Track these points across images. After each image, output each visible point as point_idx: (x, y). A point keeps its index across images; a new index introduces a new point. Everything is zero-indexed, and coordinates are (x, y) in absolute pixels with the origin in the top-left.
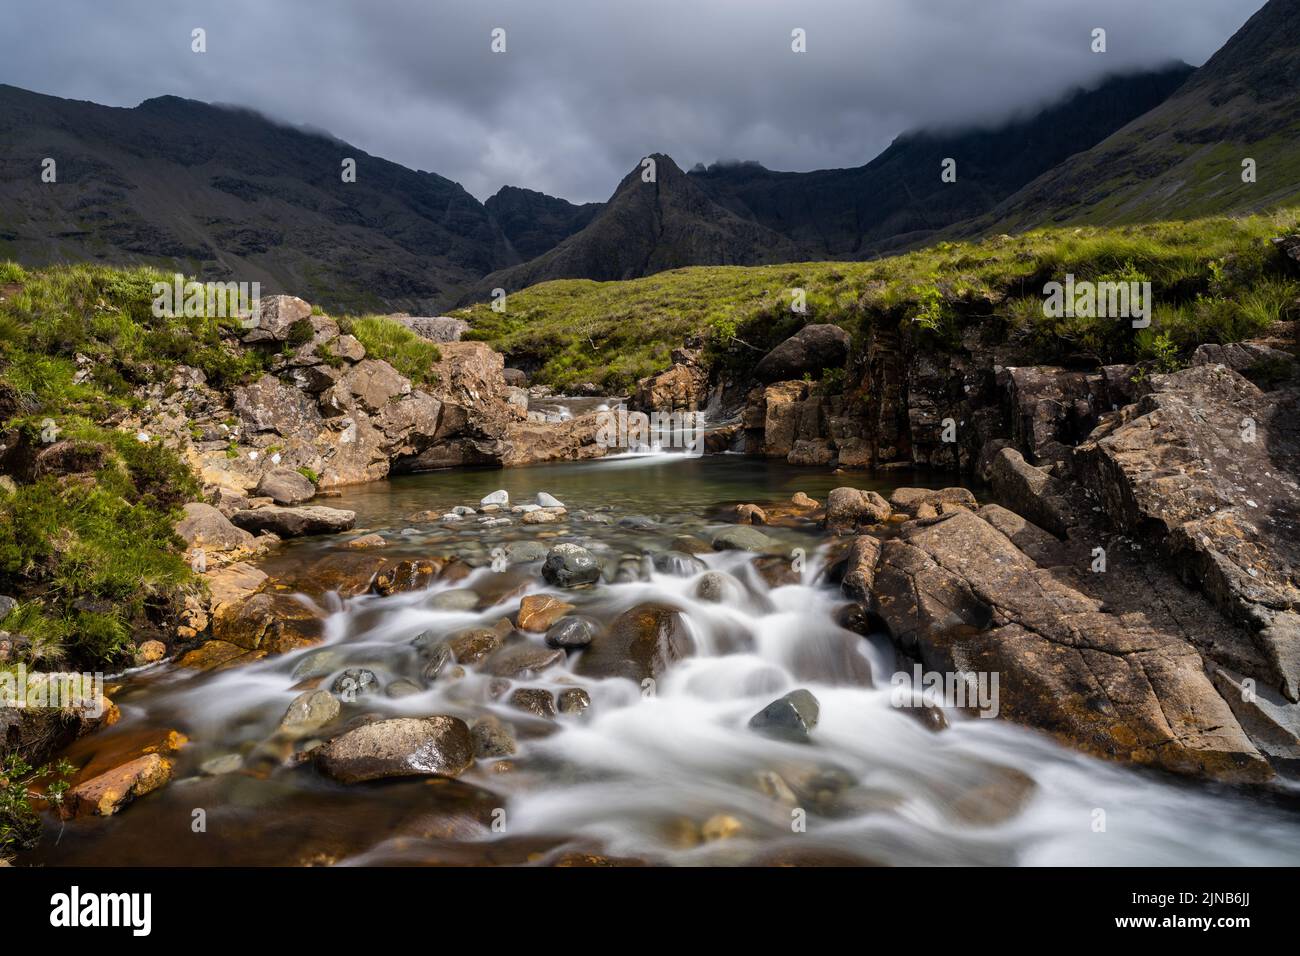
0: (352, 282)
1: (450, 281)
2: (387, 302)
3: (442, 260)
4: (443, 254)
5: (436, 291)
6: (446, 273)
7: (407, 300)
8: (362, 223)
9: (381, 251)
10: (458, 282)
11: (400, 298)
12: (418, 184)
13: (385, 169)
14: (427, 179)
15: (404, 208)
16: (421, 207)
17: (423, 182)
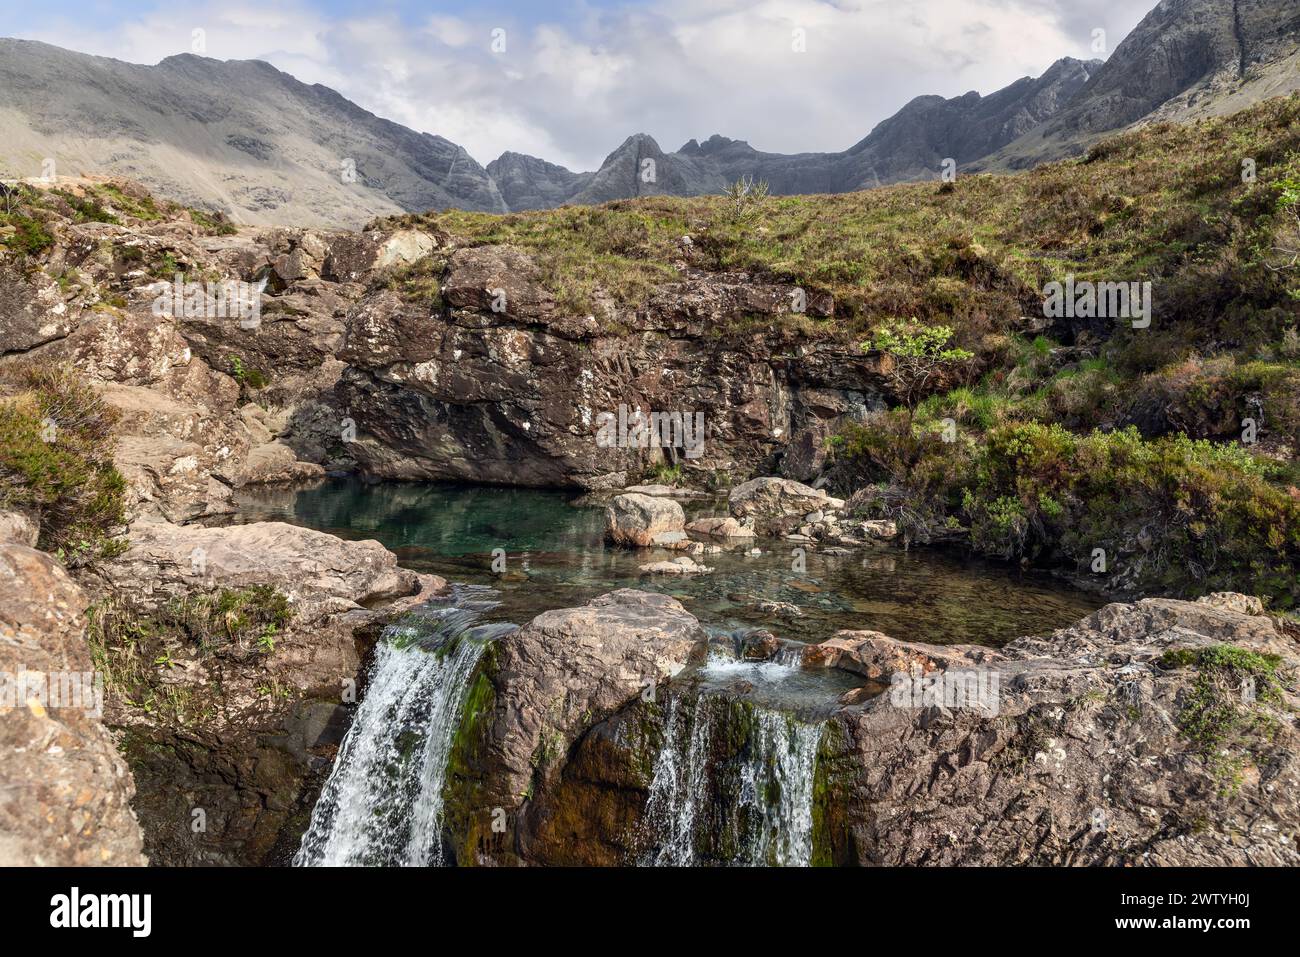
12: (422, 146)
13: (391, 131)
14: (431, 141)
15: (407, 170)
16: (424, 169)
17: (427, 144)
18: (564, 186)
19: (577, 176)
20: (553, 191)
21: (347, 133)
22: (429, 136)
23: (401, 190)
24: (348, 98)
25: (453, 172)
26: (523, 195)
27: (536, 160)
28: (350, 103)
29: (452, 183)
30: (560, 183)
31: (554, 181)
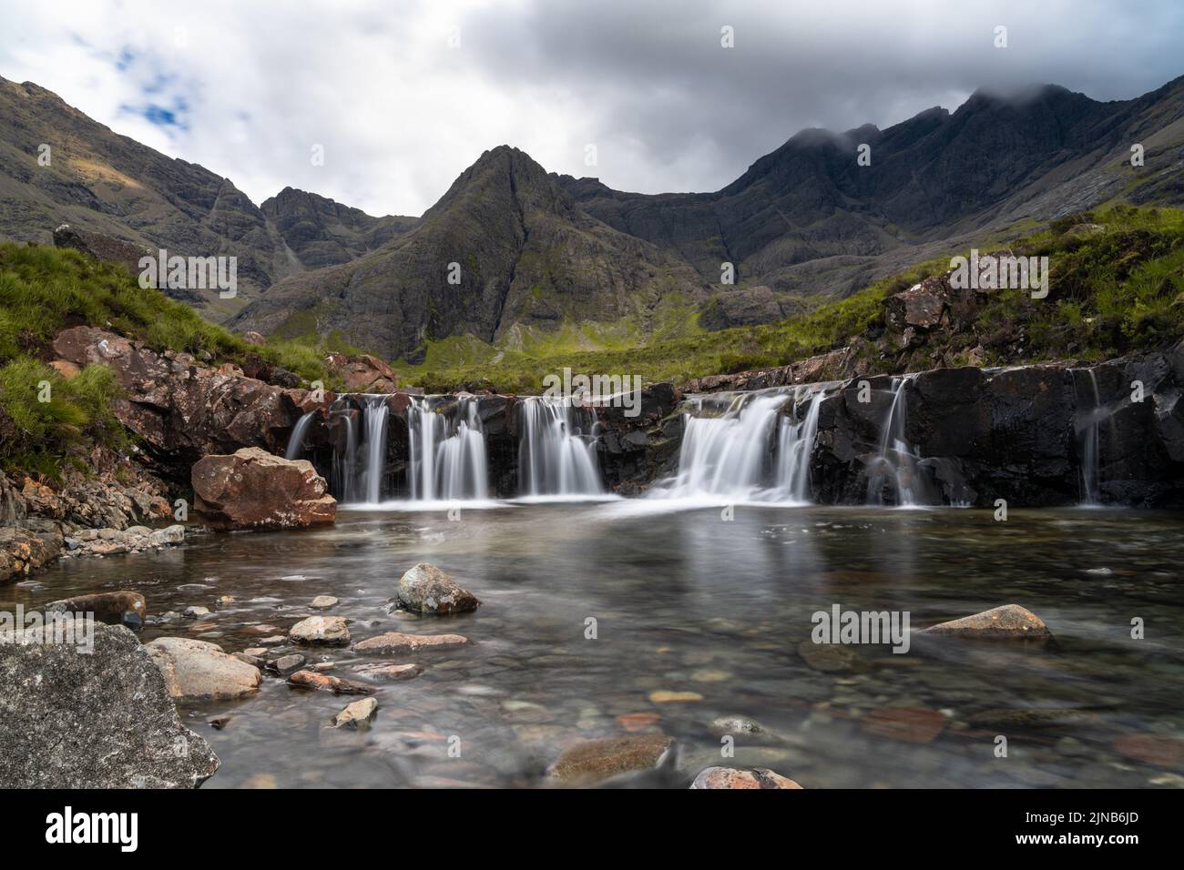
8: (94, 206)
12: (176, 173)
14: (188, 169)
15: (157, 196)
16: (178, 200)
17: (182, 172)
19: (377, 220)
22: (185, 163)
25: (218, 208)
26: (313, 238)
29: (218, 220)
30: (356, 228)
31: (350, 225)
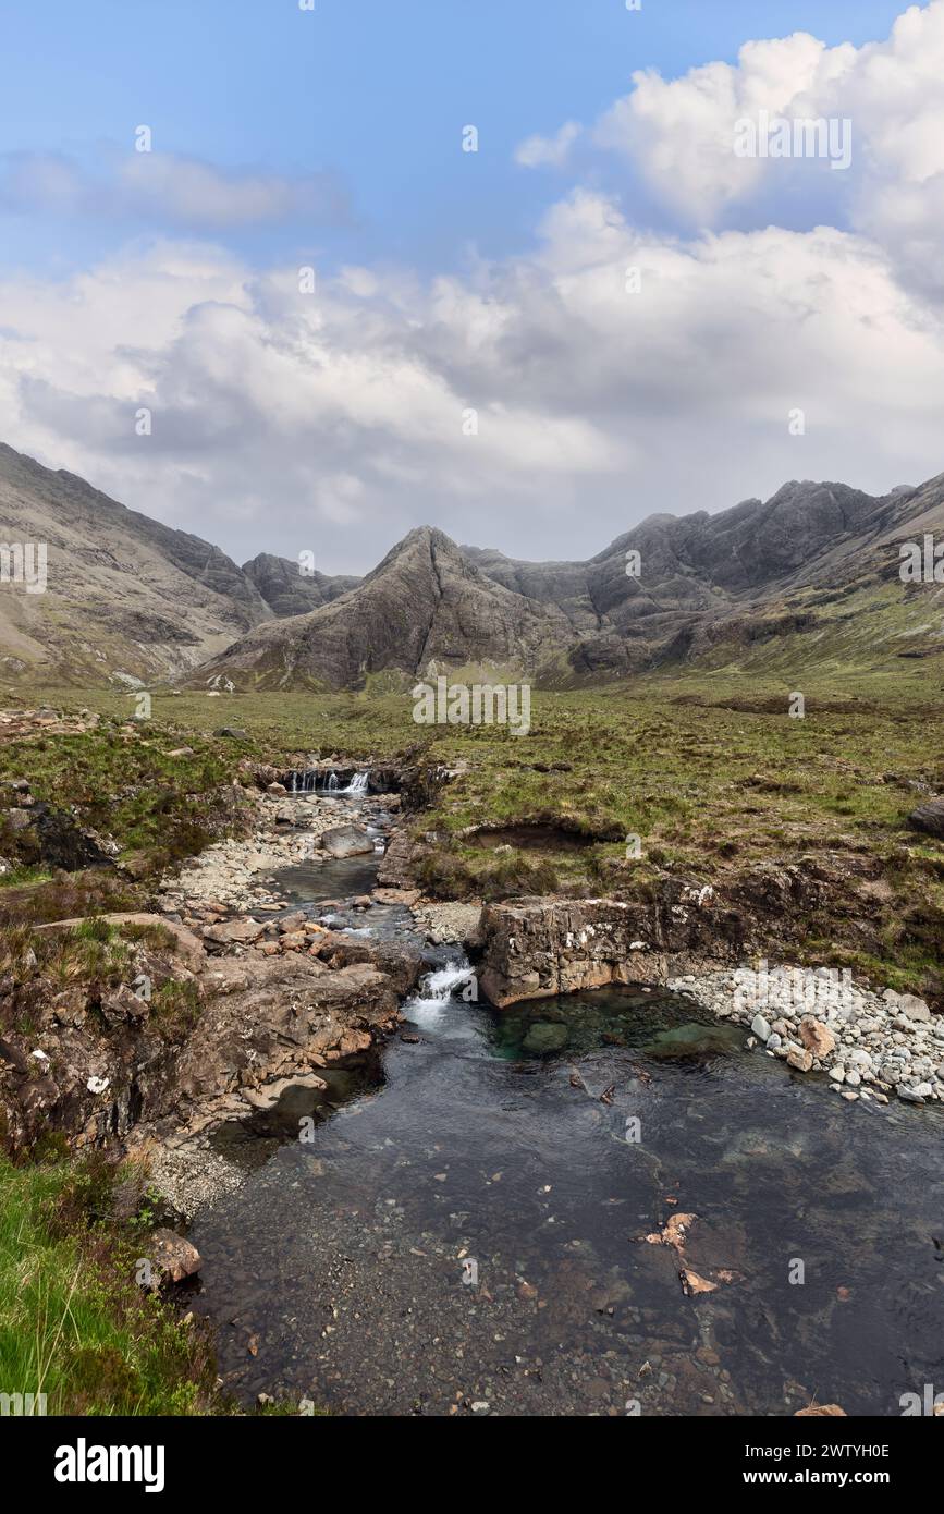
0: (101, 622)
1: (211, 632)
2: (141, 646)
3: (202, 612)
4: (202, 606)
5: (198, 639)
6: (206, 623)
7: (166, 646)
8: (115, 567)
9: (136, 595)
10: (219, 633)
11: (157, 644)
13: (144, 524)
14: (186, 538)
15: (162, 560)
16: (179, 562)
17: (181, 539)
18: (320, 587)
19: (331, 579)
20: (309, 591)
21: (96, 519)
22: (184, 534)
23: (157, 578)
24: (97, 489)
25: (209, 568)
26: (282, 592)
27: (292, 563)
28: (99, 492)
29: (209, 578)
